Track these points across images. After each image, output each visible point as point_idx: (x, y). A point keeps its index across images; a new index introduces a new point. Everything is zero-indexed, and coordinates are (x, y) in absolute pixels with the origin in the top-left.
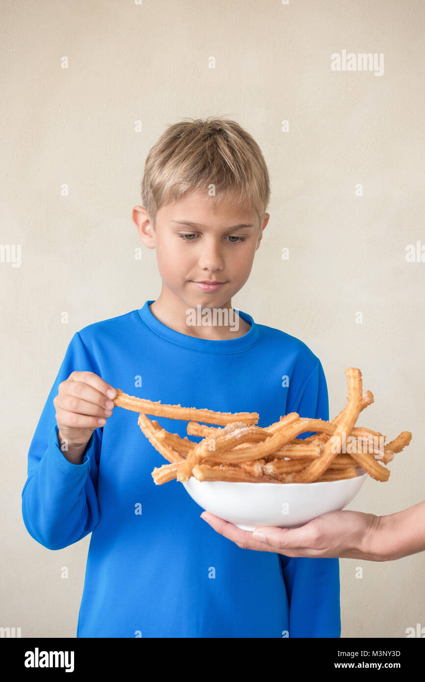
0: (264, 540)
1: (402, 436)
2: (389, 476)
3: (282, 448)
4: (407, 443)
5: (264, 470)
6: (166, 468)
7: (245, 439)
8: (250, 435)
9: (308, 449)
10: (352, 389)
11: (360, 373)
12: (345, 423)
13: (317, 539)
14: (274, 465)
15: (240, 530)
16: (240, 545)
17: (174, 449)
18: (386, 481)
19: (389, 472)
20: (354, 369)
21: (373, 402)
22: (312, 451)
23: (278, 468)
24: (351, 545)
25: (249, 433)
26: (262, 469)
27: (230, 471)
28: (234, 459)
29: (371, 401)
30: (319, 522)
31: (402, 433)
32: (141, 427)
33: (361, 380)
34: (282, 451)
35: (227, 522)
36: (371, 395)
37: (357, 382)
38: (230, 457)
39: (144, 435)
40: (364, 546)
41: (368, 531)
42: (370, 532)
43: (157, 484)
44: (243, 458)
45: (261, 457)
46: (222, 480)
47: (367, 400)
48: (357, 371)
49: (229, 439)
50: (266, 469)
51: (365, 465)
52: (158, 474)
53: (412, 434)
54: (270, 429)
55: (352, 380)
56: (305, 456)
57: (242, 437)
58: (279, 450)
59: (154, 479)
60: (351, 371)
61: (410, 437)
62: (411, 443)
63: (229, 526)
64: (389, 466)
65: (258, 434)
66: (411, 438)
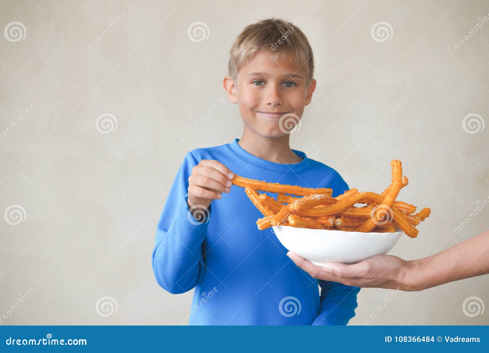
0: (331, 271)
1: (424, 210)
2: (418, 234)
3: (347, 209)
4: (427, 215)
5: (335, 223)
6: (267, 219)
7: (322, 202)
8: (326, 199)
9: (365, 211)
10: (396, 173)
11: (401, 164)
12: (391, 195)
13: (369, 271)
14: (342, 219)
15: (314, 265)
16: (313, 275)
17: (270, 209)
18: (416, 237)
19: (418, 231)
20: (397, 161)
21: (408, 184)
22: (368, 212)
23: (345, 222)
24: (391, 277)
25: (325, 198)
26: (334, 222)
27: (312, 222)
28: (315, 214)
29: (407, 184)
30: (371, 260)
31: (424, 209)
32: (247, 194)
33: (401, 168)
34: (347, 211)
35: (305, 259)
36: (406, 180)
37: (399, 170)
38: (313, 213)
39: (249, 199)
40: (400, 279)
41: (402, 269)
42: (404, 269)
43: (260, 229)
44: (321, 213)
45: (333, 213)
46: (306, 228)
47: (404, 182)
48: (399, 163)
49: (313, 200)
50: (337, 222)
51: (402, 225)
52: (261, 223)
53: (431, 210)
54: (338, 198)
55: (395, 168)
56: (362, 216)
57: (321, 200)
58: (345, 211)
59: (258, 226)
60: (395, 162)
61: (429, 211)
62: (430, 215)
63: (306, 262)
64: (417, 227)
65: (331, 199)
66: (430, 213)
